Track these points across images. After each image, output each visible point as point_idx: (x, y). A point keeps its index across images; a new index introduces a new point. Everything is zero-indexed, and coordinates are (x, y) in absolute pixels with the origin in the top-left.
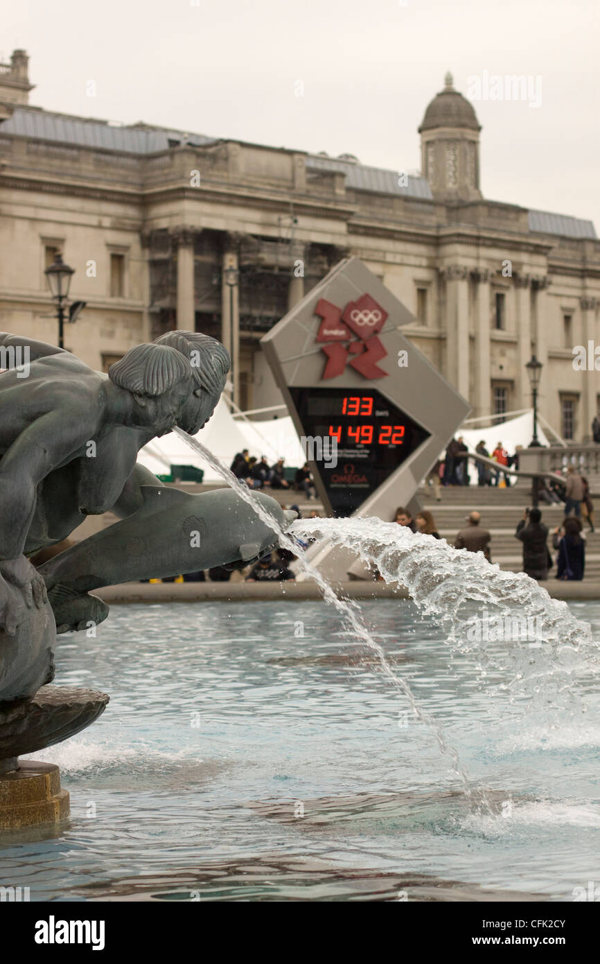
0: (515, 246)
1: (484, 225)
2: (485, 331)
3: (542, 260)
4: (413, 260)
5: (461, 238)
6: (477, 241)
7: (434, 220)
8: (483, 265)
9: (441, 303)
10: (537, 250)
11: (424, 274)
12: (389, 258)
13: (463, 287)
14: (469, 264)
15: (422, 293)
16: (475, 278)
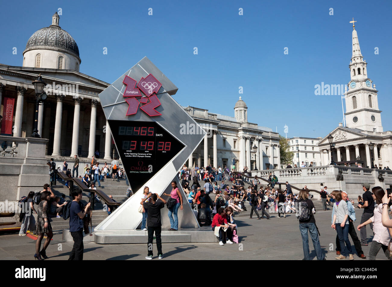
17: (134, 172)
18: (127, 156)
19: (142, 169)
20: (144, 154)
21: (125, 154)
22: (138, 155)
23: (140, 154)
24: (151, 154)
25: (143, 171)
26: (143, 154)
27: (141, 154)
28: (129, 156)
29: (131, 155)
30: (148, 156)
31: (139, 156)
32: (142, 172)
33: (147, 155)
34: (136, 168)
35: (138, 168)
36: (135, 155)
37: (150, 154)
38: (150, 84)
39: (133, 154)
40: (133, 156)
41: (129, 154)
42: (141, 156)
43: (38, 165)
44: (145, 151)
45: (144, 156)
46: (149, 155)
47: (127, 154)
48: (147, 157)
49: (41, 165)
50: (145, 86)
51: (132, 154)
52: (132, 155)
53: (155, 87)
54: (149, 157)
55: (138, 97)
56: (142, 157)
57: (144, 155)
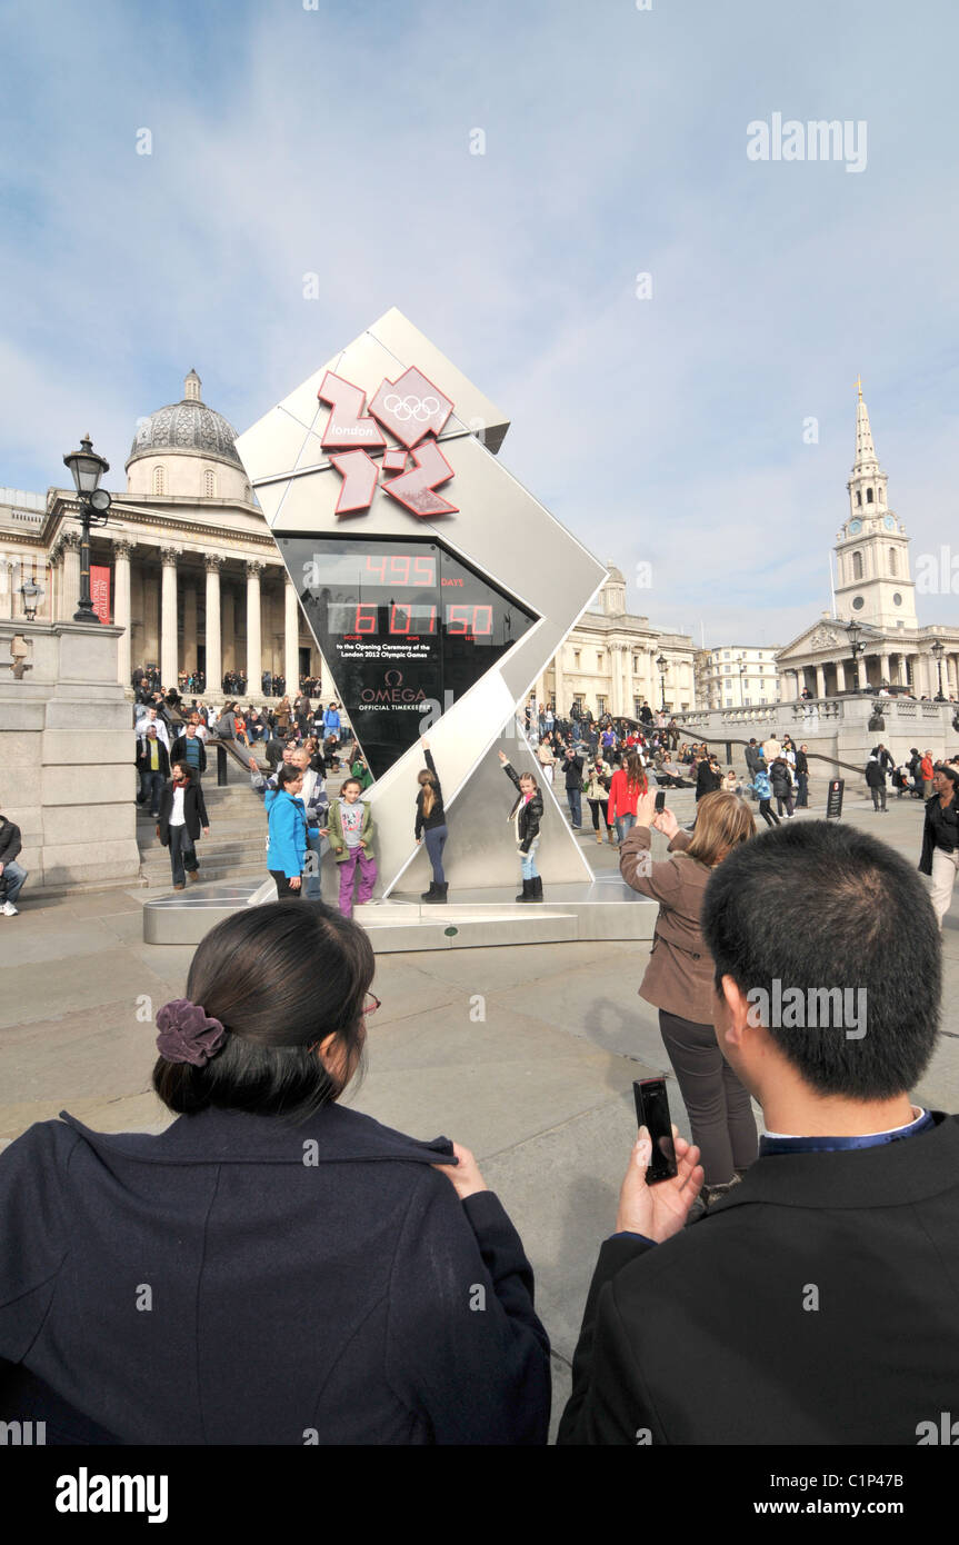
0: (643, 634)
1: (629, 624)
2: (630, 674)
3: (655, 641)
4: (594, 642)
5: (617, 631)
6: (625, 632)
7: (604, 624)
8: (628, 644)
9: (610, 662)
10: (653, 636)
11: (601, 649)
12: (584, 641)
13: (619, 653)
14: (623, 643)
15: (600, 656)
16: (624, 649)
17: (375, 708)
18: (347, 655)
19: (400, 697)
20: (403, 648)
21: (341, 647)
22: (382, 650)
23: (389, 648)
24: (428, 648)
25: (402, 703)
26: (399, 647)
27: (395, 648)
28: (355, 655)
29: (359, 651)
30: (418, 655)
31: (387, 654)
32: (400, 708)
33: (413, 652)
34: (379, 693)
35: (386, 693)
36: (372, 651)
37: (423, 647)
38: (412, 403)
39: (367, 647)
40: (368, 654)
41: (352, 647)
42: (394, 655)
43: (98, 702)
44: (409, 638)
45: (403, 655)
46: (420, 651)
47: (347, 646)
48: (415, 656)
49: (105, 702)
50: (395, 411)
51: (362, 648)
52: (365, 650)
53: (429, 413)
54: (423, 656)
55: (375, 451)
56: (398, 656)
57: (405, 652)
